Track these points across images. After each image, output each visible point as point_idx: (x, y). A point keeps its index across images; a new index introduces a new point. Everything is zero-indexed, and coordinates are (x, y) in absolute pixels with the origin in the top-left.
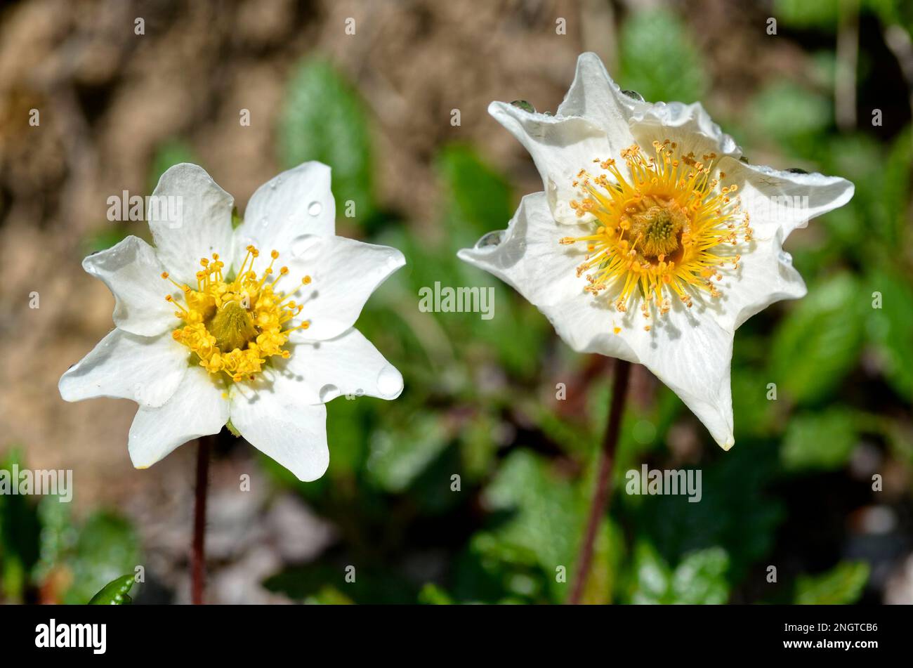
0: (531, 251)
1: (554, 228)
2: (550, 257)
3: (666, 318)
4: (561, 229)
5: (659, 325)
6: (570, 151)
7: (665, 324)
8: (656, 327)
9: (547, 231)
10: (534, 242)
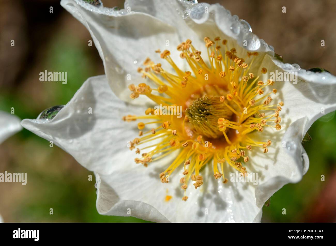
0: (100, 125)
1: (123, 106)
2: (118, 131)
3: (215, 191)
4: (130, 108)
5: (209, 197)
6: (143, 43)
7: (214, 196)
8: (205, 198)
9: (116, 109)
10: (103, 118)
